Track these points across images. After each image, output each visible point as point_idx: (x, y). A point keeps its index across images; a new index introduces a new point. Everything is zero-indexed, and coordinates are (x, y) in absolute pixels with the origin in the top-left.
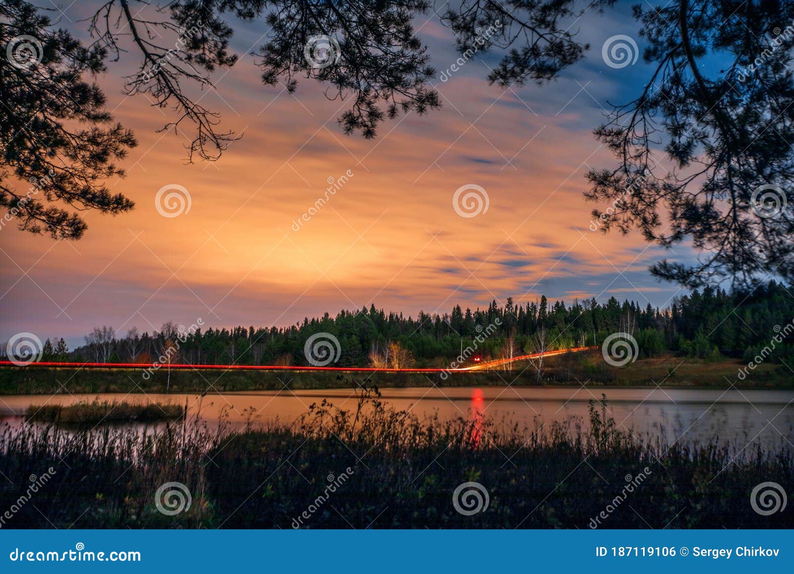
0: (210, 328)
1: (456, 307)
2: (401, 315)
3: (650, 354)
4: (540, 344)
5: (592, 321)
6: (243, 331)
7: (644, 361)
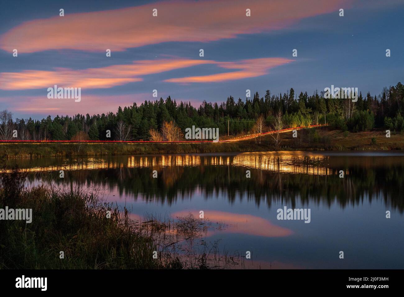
0: (58, 116)
1: (229, 98)
2: (190, 104)
3: (363, 129)
4: (278, 122)
5: (325, 106)
6: (81, 117)
7: (358, 133)
